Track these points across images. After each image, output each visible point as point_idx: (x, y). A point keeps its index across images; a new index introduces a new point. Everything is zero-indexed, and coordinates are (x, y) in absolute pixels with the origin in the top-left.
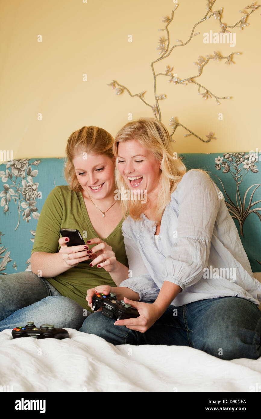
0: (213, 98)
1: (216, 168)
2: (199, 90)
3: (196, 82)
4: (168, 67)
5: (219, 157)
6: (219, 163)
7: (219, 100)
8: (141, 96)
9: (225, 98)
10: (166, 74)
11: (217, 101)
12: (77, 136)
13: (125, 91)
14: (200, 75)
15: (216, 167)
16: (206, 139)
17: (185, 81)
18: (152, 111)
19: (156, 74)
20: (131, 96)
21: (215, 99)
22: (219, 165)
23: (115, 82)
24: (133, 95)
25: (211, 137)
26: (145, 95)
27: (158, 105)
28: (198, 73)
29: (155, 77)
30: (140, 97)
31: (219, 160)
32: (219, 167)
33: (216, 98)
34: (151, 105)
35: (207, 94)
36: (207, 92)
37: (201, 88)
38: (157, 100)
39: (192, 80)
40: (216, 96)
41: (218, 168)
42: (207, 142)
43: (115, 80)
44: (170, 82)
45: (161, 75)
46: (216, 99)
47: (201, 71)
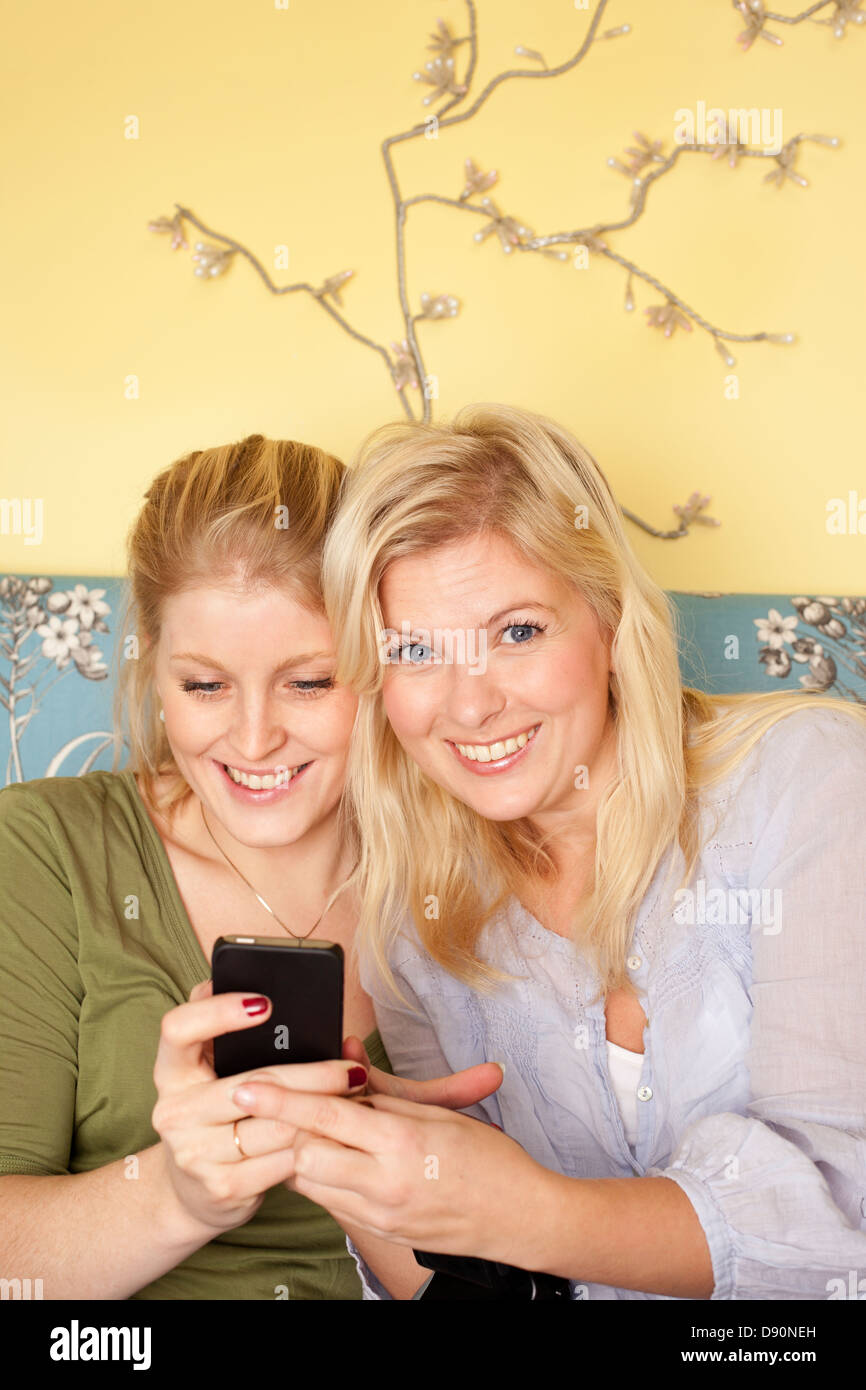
0: (700, 335)
1: (763, 666)
2: (629, 294)
3: (615, 250)
4: (472, 170)
5: (774, 616)
6: (776, 642)
7: (730, 346)
8: (327, 295)
9: (760, 337)
10: (462, 202)
11: (721, 349)
12: (220, 476)
13: (240, 261)
14: (633, 219)
15: (763, 660)
16: (669, 524)
17: (558, 242)
18: (385, 374)
19: (405, 196)
20: (274, 290)
21: (711, 339)
22: (777, 653)
23: (185, 213)
24: (279, 283)
25: (692, 516)
26: (346, 294)
27: (413, 343)
28: (624, 213)
29: (400, 209)
30: (320, 298)
31: (778, 630)
32: (779, 662)
33: (714, 332)
34: (378, 341)
35: (670, 315)
36: (672, 301)
37: (639, 285)
38: (410, 322)
39: (592, 239)
40: (715, 324)
41: (775, 669)
42: (672, 536)
43: (187, 205)
44: (484, 239)
45: (434, 205)
46: (716, 340)
47: (639, 204)
